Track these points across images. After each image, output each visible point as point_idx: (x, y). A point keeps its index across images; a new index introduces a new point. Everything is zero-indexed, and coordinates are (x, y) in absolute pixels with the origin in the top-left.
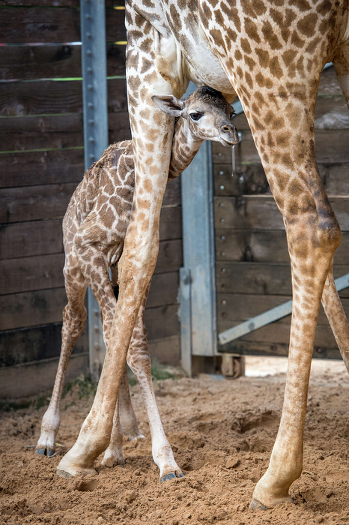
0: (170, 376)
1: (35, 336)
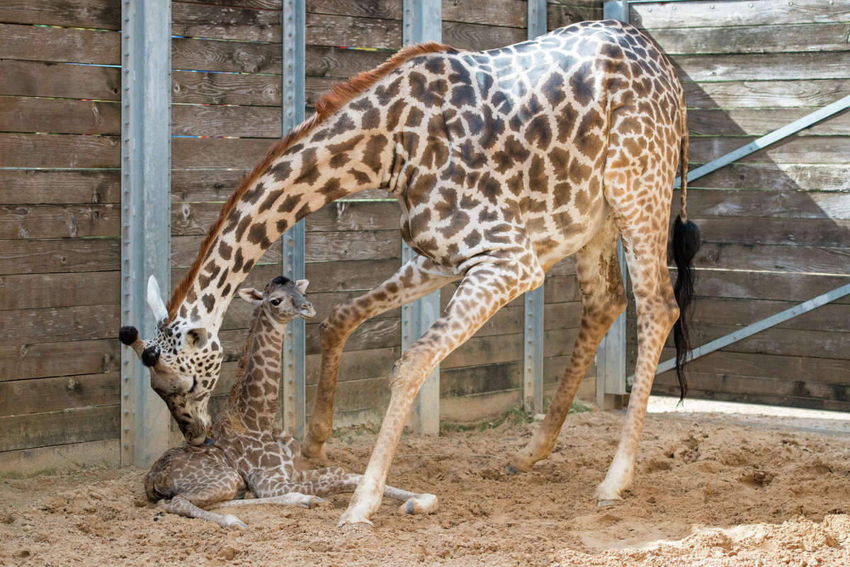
0: (587, 410)
1: (482, 373)
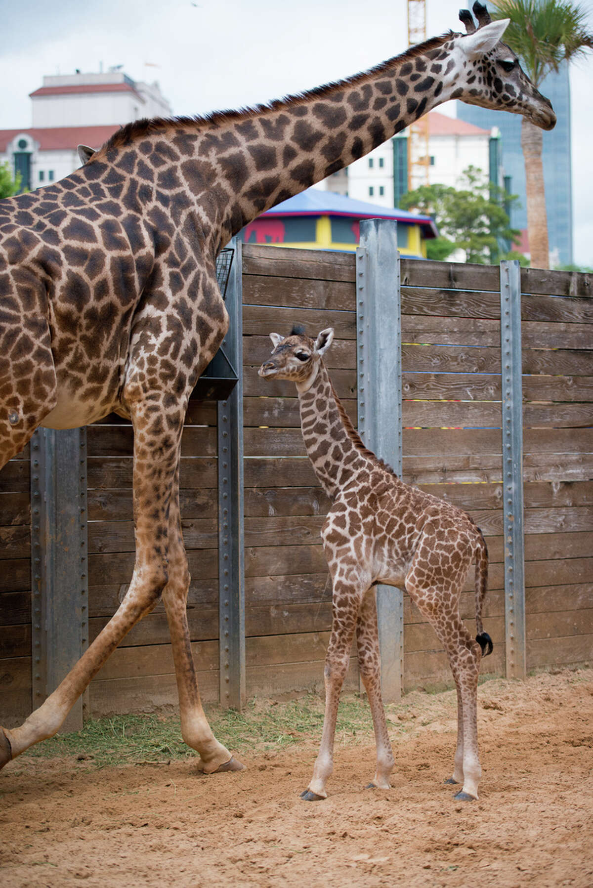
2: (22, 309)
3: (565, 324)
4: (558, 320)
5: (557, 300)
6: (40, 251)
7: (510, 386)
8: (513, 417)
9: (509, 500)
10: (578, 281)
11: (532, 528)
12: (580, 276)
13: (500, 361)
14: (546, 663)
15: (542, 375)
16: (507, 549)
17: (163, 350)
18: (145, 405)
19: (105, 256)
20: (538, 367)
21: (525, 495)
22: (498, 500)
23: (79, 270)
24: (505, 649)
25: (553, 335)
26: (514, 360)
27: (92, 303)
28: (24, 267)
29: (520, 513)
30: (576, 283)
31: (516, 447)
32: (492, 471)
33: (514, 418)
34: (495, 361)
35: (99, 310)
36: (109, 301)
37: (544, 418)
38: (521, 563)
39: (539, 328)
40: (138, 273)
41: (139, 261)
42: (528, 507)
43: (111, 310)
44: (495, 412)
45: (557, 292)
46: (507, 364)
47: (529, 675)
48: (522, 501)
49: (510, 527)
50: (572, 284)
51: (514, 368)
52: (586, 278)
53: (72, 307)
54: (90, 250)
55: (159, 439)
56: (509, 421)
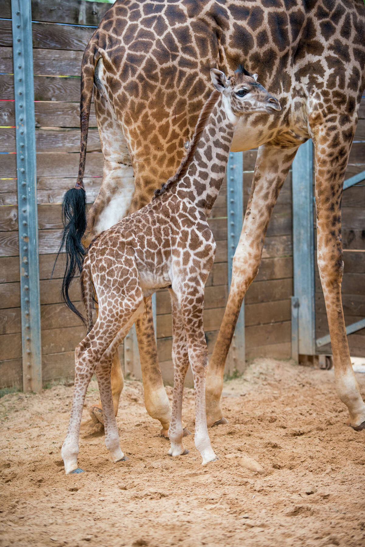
2: (199, 56)
3: (75, 52)
4: (68, 48)
5: (67, 28)
6: (212, 6)
7: (22, 112)
8: (26, 142)
9: (24, 222)
10: (87, 10)
11: (46, 248)
12: (88, 5)
13: (13, 88)
14: (61, 376)
15: (54, 101)
16: (22, 269)
17: (331, 84)
18: (325, 127)
19: (263, 12)
20: (50, 94)
21: (39, 218)
22: (13, 223)
23: (243, 23)
24: (22, 364)
25: (63, 63)
26: (27, 87)
27: (255, 49)
28: (200, 19)
29: (35, 235)
30: (84, 12)
31: (30, 171)
32: (6, 195)
33: (28, 145)
34: (9, 88)
35: (262, 55)
36: (269, 48)
37: (56, 143)
38: (37, 282)
39: (49, 56)
40: (292, 26)
41: (292, 16)
42: (42, 229)
43: (271, 54)
44: (9, 137)
45: (67, 20)
46: (19, 91)
47: (46, 387)
48: (37, 222)
49: (25, 248)
50: (81, 13)
51: (27, 94)
52: (94, 7)
53: (240, 52)
54: (250, 7)
55: (336, 150)
56: (23, 147)
